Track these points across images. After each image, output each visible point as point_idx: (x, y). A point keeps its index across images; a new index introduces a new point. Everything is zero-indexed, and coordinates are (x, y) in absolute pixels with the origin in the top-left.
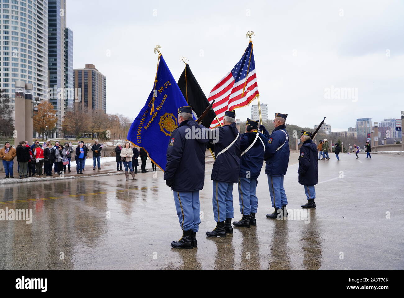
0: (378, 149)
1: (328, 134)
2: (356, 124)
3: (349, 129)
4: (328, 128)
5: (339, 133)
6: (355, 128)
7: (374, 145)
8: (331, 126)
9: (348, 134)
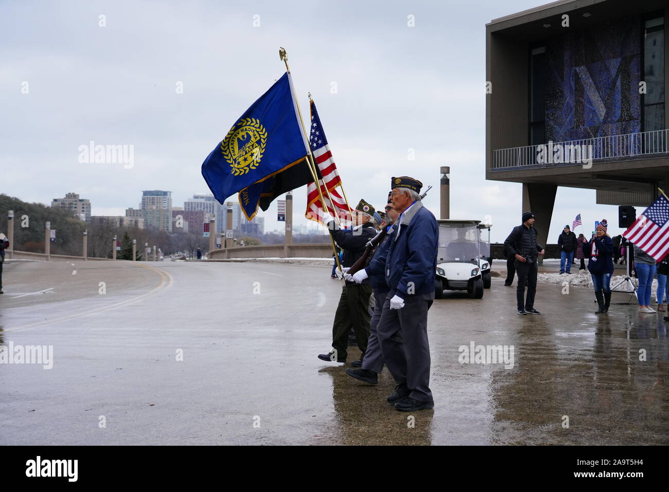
0: (231, 253)
1: (84, 219)
2: (140, 201)
3: (127, 210)
4: (85, 206)
5: (108, 219)
6: (140, 210)
7: (225, 247)
8: (90, 202)
9: (126, 223)
